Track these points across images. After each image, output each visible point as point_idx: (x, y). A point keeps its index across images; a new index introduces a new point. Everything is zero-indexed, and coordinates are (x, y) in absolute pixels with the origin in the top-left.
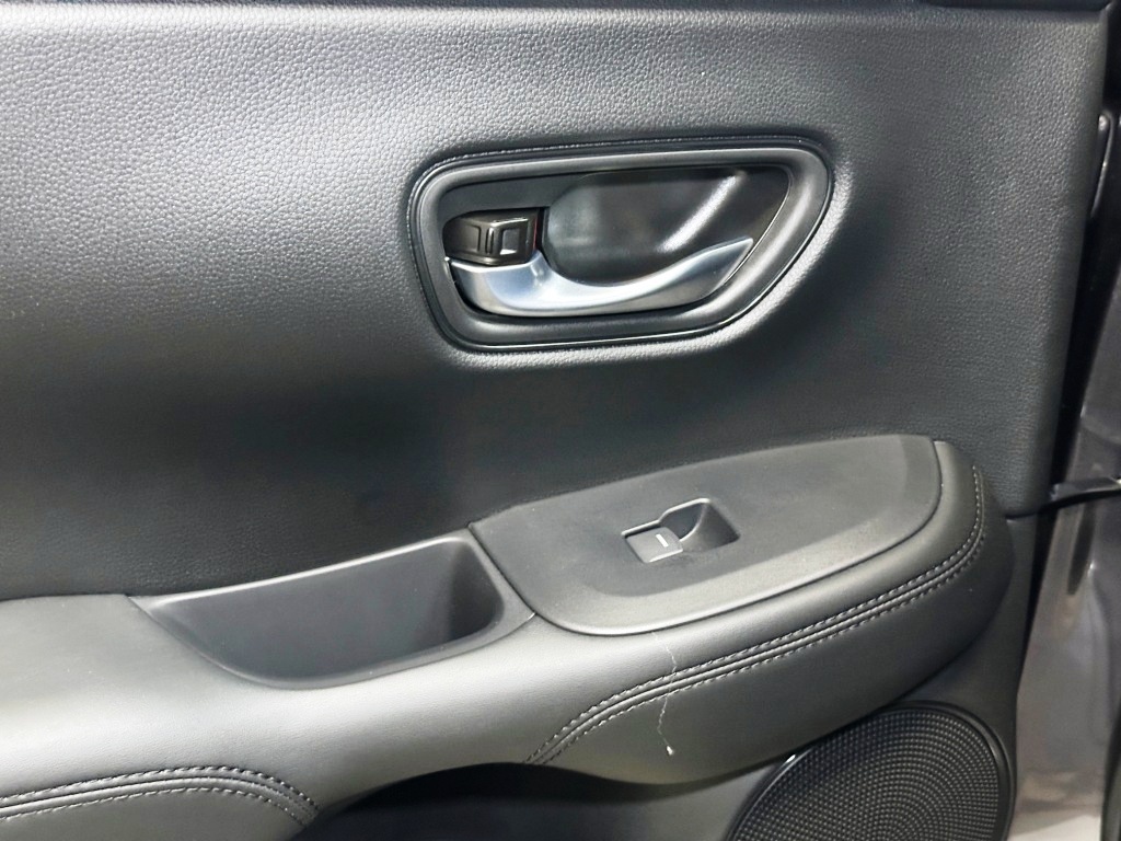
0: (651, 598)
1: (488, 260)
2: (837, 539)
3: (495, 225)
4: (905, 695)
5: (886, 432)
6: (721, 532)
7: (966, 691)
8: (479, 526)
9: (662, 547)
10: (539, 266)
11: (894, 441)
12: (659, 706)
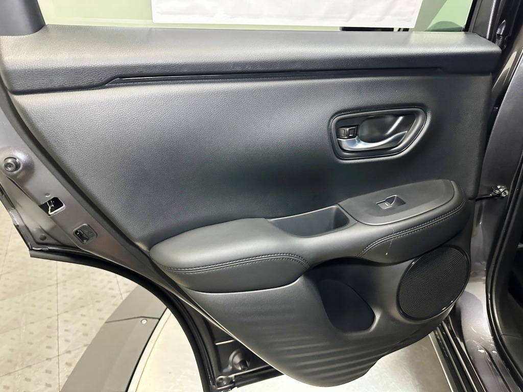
0: (386, 217)
1: (346, 137)
2: (431, 202)
3: (348, 129)
4: (444, 243)
5: (438, 179)
6: (400, 202)
7: (460, 243)
8: (340, 203)
9: (387, 206)
10: (357, 139)
11: (441, 181)
12: (390, 242)
